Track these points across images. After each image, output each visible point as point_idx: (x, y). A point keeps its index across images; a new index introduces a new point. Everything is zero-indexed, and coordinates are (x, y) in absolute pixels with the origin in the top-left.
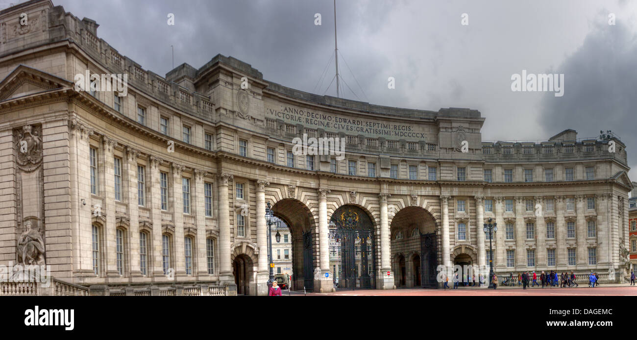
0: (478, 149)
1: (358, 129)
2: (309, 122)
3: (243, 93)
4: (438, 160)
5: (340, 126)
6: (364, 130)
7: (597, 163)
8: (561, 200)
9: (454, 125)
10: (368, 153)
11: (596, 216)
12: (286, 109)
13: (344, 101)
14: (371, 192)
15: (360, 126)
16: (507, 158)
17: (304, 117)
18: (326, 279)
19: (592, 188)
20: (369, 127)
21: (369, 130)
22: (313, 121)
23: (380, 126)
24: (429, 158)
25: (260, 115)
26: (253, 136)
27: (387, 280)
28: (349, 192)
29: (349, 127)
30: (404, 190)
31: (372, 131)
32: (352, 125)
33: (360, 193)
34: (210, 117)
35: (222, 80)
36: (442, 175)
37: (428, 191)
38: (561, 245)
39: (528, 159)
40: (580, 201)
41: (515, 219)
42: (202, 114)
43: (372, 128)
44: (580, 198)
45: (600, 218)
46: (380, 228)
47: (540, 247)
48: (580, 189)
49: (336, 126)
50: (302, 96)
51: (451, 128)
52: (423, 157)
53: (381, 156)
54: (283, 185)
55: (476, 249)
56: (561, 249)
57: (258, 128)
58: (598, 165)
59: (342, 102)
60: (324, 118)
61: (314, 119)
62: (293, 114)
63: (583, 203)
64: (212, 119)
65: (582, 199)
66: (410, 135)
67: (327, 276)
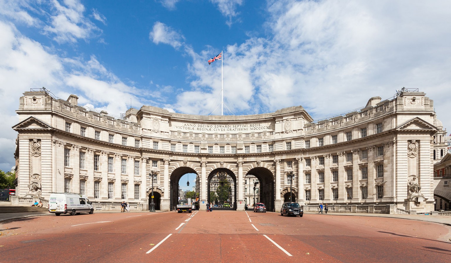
0: (300, 130)
1: (228, 130)
2: (199, 129)
3: (156, 121)
4: (273, 140)
5: (217, 129)
6: (232, 130)
7: (384, 119)
8: (357, 152)
9: (284, 118)
10: (231, 141)
11: (383, 161)
12: (185, 125)
13: (220, 117)
14: (233, 161)
15: (229, 128)
16: (320, 131)
17: (196, 128)
18: (203, 204)
19: (380, 139)
20: (235, 128)
21: (235, 130)
22: (201, 129)
23: (241, 126)
24: (268, 140)
25: (167, 130)
26: (161, 140)
27: (240, 206)
28: (220, 162)
29: (223, 130)
30: (253, 159)
31: (237, 129)
32: (225, 128)
33: (226, 162)
34: (138, 133)
35: (144, 117)
36: (276, 148)
37: (268, 158)
38: (356, 185)
39: (334, 128)
40: (371, 151)
41: (324, 169)
42: (134, 132)
43: (237, 128)
44: (371, 148)
45: (385, 161)
46: (238, 180)
47: (341, 187)
48: (371, 142)
49: (215, 130)
50: (195, 117)
51: (283, 120)
52: (265, 140)
53: (238, 142)
54: (181, 161)
55: (297, 189)
56: (356, 187)
57: (165, 136)
58: (385, 120)
59: (219, 118)
60: (208, 127)
61: (202, 128)
62: (189, 127)
63: (373, 152)
64: (139, 134)
65: (372, 149)
66: (260, 128)
67: (204, 203)
